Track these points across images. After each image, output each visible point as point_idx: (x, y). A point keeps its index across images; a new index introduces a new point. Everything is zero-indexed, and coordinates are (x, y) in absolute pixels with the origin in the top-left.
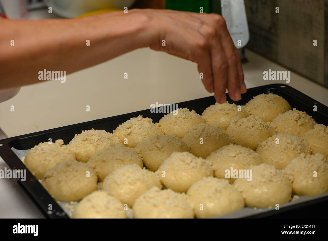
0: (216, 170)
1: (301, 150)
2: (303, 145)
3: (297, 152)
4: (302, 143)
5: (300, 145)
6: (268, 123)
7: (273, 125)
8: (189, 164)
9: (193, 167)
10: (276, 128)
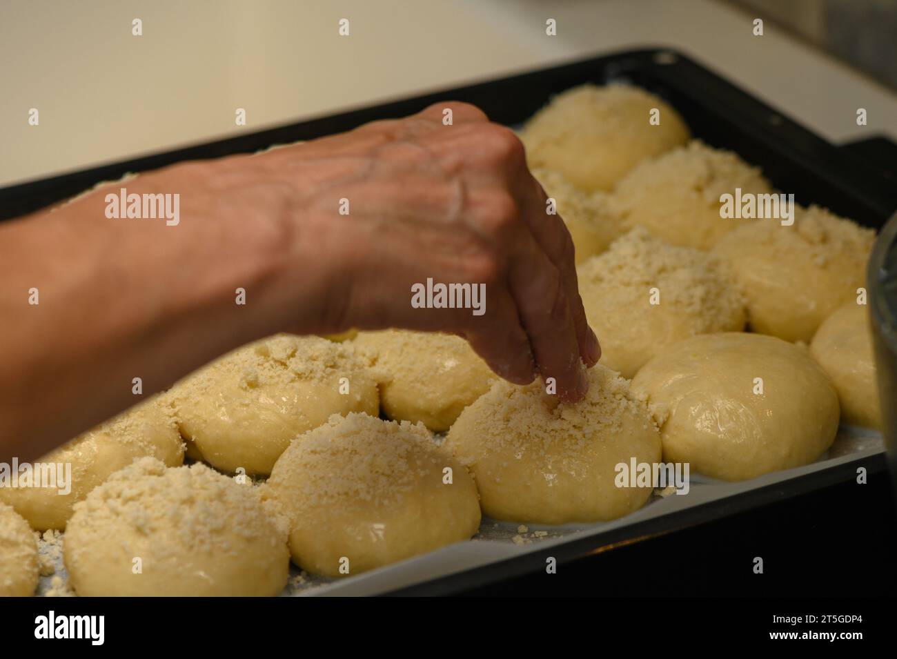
0: (390, 383)
1: (704, 300)
2: (715, 281)
3: (689, 310)
4: (712, 275)
5: (702, 282)
6: (598, 198)
7: (614, 205)
8: (283, 364)
9: (299, 376)
10: (625, 216)
